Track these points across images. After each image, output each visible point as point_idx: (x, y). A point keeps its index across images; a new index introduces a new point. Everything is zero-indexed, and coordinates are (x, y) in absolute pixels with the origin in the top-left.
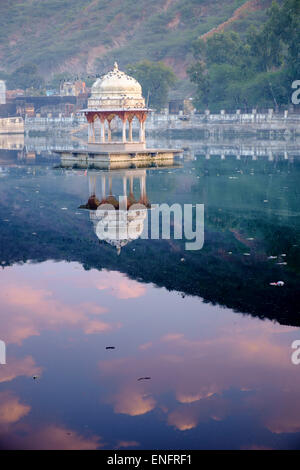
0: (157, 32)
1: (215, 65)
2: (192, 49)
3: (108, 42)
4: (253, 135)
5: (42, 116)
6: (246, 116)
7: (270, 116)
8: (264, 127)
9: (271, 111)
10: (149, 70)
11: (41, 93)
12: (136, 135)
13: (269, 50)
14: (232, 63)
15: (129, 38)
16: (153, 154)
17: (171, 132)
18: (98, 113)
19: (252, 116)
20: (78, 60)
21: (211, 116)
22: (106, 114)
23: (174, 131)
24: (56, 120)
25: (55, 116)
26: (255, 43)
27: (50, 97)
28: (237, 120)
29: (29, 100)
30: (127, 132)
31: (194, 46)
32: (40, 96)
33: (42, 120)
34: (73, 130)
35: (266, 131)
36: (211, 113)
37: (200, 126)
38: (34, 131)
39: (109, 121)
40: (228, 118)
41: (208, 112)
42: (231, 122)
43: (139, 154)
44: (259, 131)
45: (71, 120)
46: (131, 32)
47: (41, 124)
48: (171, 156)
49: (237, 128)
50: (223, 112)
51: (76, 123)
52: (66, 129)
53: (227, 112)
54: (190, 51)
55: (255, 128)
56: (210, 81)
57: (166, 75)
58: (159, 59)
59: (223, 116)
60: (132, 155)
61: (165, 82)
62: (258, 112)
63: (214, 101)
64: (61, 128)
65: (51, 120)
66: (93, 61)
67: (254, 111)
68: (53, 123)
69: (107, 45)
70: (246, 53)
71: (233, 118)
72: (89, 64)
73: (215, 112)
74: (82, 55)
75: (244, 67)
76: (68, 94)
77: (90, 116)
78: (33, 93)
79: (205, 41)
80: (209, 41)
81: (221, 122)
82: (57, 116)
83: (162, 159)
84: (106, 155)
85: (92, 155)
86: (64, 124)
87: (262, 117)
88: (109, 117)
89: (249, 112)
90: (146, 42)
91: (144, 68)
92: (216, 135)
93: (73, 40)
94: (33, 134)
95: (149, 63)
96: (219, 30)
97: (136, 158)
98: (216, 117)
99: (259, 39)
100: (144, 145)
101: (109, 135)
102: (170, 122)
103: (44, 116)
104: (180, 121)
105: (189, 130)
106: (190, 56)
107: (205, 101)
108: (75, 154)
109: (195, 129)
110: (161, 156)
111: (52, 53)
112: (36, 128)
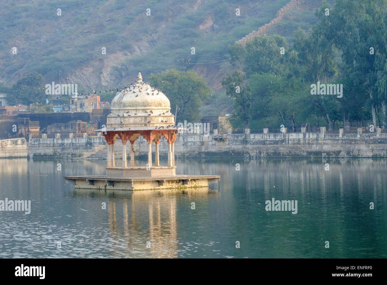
0: (185, 36)
1: (257, 75)
2: (228, 55)
3: (126, 48)
4: (302, 158)
5: (49, 137)
6: (293, 136)
7: (322, 135)
8: (315, 148)
9: (323, 129)
10: (177, 81)
11: (48, 109)
12: (164, 158)
13: (320, 58)
14: (277, 72)
15: (152, 42)
16: (184, 181)
17: (203, 156)
18: (119, 133)
19: (301, 136)
20: (91, 69)
21: (252, 136)
22: (129, 134)
23: (208, 154)
24: (66, 141)
25: (65, 136)
26: (303, 49)
27: (58, 114)
28: (283, 141)
29: (34, 117)
30: (154, 155)
31: (230, 52)
32: (45, 112)
33: (49, 141)
34: (86, 154)
35: (318, 154)
36: (252, 132)
37: (238, 147)
38: (40, 155)
39: (132, 142)
40: (272, 137)
41: (248, 131)
42: (276, 142)
43: (169, 181)
44: (310, 153)
45: (83, 141)
46: (155, 36)
47: (48, 146)
48: (205, 184)
49: (282, 150)
50: (266, 131)
51: (89, 145)
52: (78, 152)
53: (270, 131)
54: (226, 58)
55: (304, 150)
56: (250, 94)
57: (197, 86)
58: (190, 67)
59: (266, 135)
60: (160, 182)
61: (197, 95)
62: (307, 130)
63: (255, 118)
64: (71, 151)
65: (60, 141)
66: (109, 69)
67: (303, 129)
68: (63, 144)
69: (126, 52)
70: (293, 61)
71: (278, 138)
72: (105, 74)
73: (257, 130)
74: (96, 63)
75: (290, 76)
76: (79, 110)
77: (110, 136)
78: (38, 109)
79: (244, 46)
80: (248, 46)
81: (264, 143)
82: (67, 137)
83: (195, 187)
84: (129, 182)
85: (112, 182)
86: (76, 147)
87: (312, 136)
88: (132, 138)
89: (297, 130)
90: (172, 47)
91: (171, 79)
92: (258, 158)
93: (85, 46)
94: (38, 158)
95: (176, 73)
96: (260, 33)
97: (165, 186)
98: (258, 137)
99: (307, 44)
100: (174, 171)
101: (132, 158)
102: (202, 143)
103: (52, 136)
104: (214, 142)
105: (226, 153)
106: (226, 65)
107: (245, 118)
108: (92, 182)
109: (233, 151)
110: (194, 184)
111: (61, 61)
112: (41, 151)
